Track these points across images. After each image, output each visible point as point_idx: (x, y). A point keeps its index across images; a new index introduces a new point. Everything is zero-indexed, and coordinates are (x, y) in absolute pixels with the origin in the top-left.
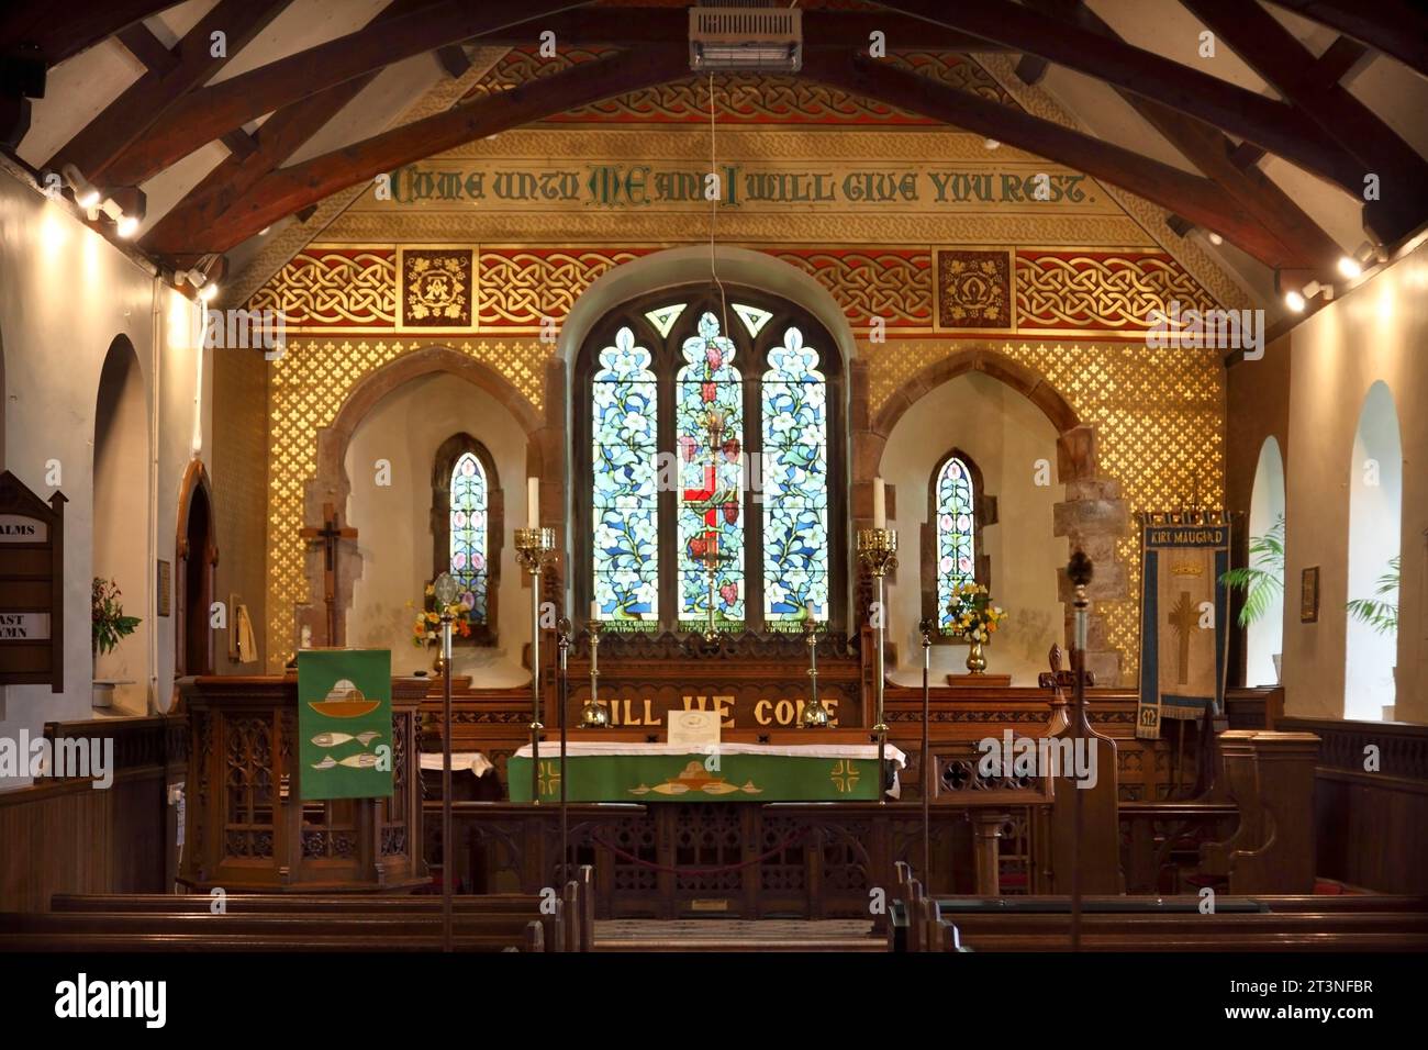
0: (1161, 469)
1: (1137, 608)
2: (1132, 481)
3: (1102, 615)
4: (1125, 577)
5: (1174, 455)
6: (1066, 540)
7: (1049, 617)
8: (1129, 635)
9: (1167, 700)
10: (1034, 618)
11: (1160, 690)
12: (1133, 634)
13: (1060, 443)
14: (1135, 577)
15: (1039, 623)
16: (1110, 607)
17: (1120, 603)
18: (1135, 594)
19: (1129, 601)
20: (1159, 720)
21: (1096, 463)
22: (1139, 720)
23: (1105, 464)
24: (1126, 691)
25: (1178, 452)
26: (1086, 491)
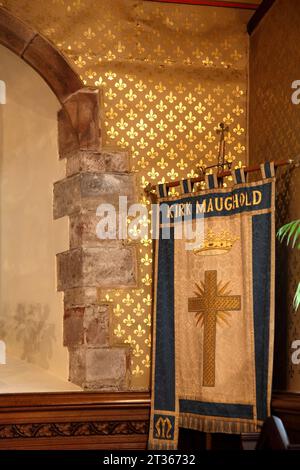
0: (177, 141)
1: (149, 296)
2: (143, 152)
3: (106, 304)
4: (134, 260)
5: (190, 127)
6: (66, 220)
7: (47, 310)
8: (139, 327)
9: (188, 406)
10: (31, 313)
11: (178, 393)
12: (144, 326)
13: (62, 115)
14: (147, 260)
15: (36, 318)
16: (118, 295)
17: (129, 290)
18: (147, 280)
19: (138, 288)
20: (176, 432)
21: (101, 132)
22: (151, 431)
23: (112, 132)
24: (135, 394)
25: (196, 123)
26: (90, 163)
